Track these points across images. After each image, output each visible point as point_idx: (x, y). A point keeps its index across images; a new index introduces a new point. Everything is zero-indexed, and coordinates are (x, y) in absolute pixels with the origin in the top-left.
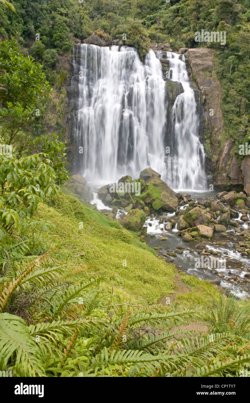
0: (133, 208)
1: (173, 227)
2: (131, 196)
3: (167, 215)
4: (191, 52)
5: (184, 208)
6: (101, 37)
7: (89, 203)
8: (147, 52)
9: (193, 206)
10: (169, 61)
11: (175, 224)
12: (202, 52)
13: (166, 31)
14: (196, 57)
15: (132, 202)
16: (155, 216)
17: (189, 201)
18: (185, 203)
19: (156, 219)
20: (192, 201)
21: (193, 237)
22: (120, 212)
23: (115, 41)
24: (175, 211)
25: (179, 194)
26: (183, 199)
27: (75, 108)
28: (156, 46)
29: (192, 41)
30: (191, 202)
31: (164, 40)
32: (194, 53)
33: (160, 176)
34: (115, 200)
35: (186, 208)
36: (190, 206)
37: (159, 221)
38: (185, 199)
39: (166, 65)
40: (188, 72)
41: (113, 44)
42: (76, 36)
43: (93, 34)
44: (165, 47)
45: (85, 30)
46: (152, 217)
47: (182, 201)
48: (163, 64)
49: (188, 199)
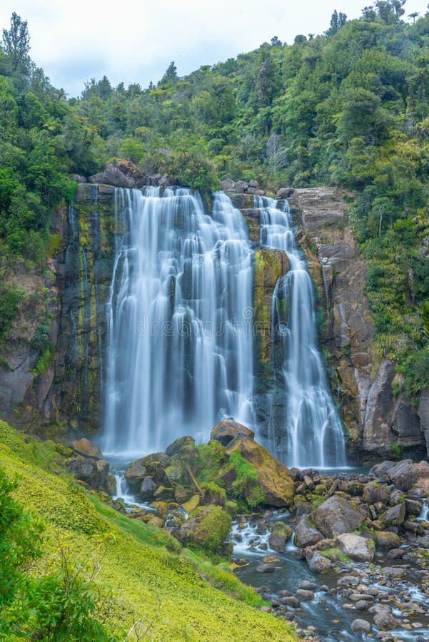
0: (201, 503)
2: (194, 478)
4: (301, 194)
6: (125, 170)
10: (258, 212)
12: (322, 194)
14: (312, 203)
15: (198, 491)
16: (247, 519)
17: (317, 483)
18: (309, 488)
21: (332, 560)
22: (174, 514)
23: (152, 178)
26: (303, 480)
28: (233, 186)
30: (321, 486)
32: (306, 196)
34: (161, 488)
38: (308, 481)
39: (254, 220)
41: (149, 183)
44: (249, 186)
46: (240, 522)
47: (302, 485)
48: (248, 218)
49: (312, 478)
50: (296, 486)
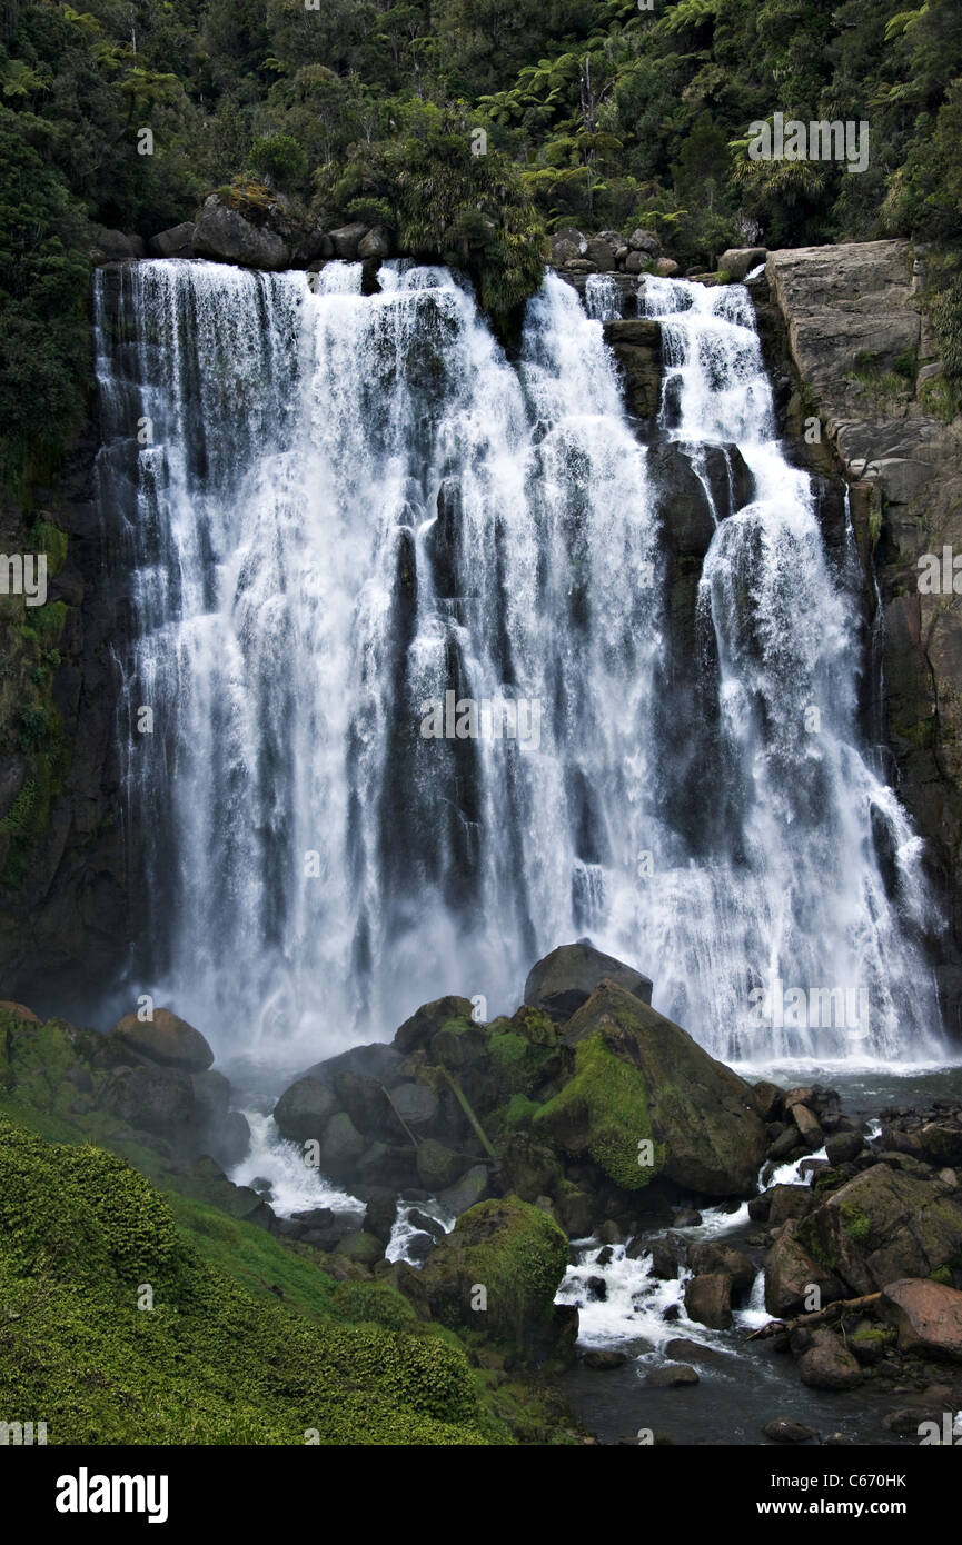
0: (494, 1190)
1: (740, 1296)
2: (474, 1121)
3: (698, 1221)
4: (786, 267)
5: (801, 1172)
6: (257, 215)
7: (224, 1177)
8: (534, 284)
9: (851, 1158)
10: (657, 326)
11: (751, 1282)
12: (851, 264)
13: (638, 156)
14: (818, 294)
15: (484, 1153)
16: (624, 1233)
17: (828, 1129)
18: (805, 1144)
19: (632, 1253)
20: (849, 1128)
21: (863, 1357)
22: (414, 1219)
23: (340, 234)
24: (749, 1194)
25: (763, 1088)
26: (790, 1120)
27: (128, 626)
28: (583, 248)
29: (791, 199)
30: (842, 1138)
31: (629, 213)
32: (801, 271)
33: (645, 988)
34: (381, 1148)
35: (809, 1173)
36: (835, 1157)
37: (648, 1263)
38: (805, 1120)
39: (643, 353)
40: (773, 381)
41: (329, 251)
42: (109, 215)
43: (212, 200)
44: (631, 248)
45: (164, 177)
46: (605, 1239)
47: (787, 1136)
48: (626, 348)
49: (818, 1115)
50: (772, 1137)
